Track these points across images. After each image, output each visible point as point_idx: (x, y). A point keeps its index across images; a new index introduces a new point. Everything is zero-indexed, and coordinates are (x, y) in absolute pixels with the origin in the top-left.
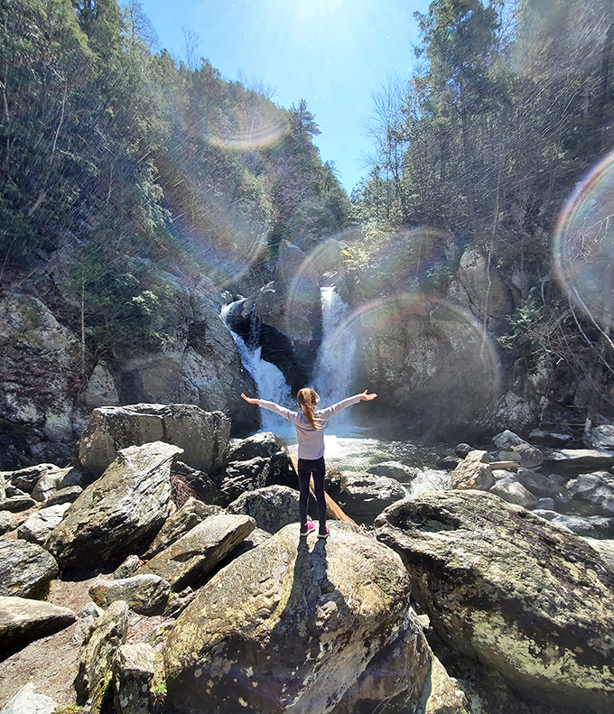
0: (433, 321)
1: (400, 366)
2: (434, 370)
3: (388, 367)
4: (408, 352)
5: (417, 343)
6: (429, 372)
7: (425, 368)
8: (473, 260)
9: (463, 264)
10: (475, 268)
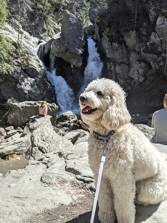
0: (143, 54)
1: (126, 77)
2: (143, 79)
3: (120, 77)
4: (130, 69)
5: (135, 65)
6: (140, 80)
7: (138, 78)
8: (163, 22)
9: (158, 23)
10: (163, 26)
